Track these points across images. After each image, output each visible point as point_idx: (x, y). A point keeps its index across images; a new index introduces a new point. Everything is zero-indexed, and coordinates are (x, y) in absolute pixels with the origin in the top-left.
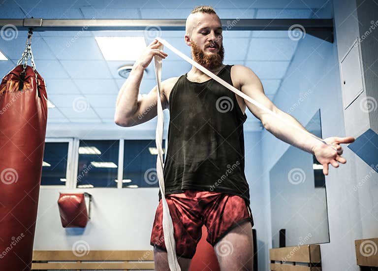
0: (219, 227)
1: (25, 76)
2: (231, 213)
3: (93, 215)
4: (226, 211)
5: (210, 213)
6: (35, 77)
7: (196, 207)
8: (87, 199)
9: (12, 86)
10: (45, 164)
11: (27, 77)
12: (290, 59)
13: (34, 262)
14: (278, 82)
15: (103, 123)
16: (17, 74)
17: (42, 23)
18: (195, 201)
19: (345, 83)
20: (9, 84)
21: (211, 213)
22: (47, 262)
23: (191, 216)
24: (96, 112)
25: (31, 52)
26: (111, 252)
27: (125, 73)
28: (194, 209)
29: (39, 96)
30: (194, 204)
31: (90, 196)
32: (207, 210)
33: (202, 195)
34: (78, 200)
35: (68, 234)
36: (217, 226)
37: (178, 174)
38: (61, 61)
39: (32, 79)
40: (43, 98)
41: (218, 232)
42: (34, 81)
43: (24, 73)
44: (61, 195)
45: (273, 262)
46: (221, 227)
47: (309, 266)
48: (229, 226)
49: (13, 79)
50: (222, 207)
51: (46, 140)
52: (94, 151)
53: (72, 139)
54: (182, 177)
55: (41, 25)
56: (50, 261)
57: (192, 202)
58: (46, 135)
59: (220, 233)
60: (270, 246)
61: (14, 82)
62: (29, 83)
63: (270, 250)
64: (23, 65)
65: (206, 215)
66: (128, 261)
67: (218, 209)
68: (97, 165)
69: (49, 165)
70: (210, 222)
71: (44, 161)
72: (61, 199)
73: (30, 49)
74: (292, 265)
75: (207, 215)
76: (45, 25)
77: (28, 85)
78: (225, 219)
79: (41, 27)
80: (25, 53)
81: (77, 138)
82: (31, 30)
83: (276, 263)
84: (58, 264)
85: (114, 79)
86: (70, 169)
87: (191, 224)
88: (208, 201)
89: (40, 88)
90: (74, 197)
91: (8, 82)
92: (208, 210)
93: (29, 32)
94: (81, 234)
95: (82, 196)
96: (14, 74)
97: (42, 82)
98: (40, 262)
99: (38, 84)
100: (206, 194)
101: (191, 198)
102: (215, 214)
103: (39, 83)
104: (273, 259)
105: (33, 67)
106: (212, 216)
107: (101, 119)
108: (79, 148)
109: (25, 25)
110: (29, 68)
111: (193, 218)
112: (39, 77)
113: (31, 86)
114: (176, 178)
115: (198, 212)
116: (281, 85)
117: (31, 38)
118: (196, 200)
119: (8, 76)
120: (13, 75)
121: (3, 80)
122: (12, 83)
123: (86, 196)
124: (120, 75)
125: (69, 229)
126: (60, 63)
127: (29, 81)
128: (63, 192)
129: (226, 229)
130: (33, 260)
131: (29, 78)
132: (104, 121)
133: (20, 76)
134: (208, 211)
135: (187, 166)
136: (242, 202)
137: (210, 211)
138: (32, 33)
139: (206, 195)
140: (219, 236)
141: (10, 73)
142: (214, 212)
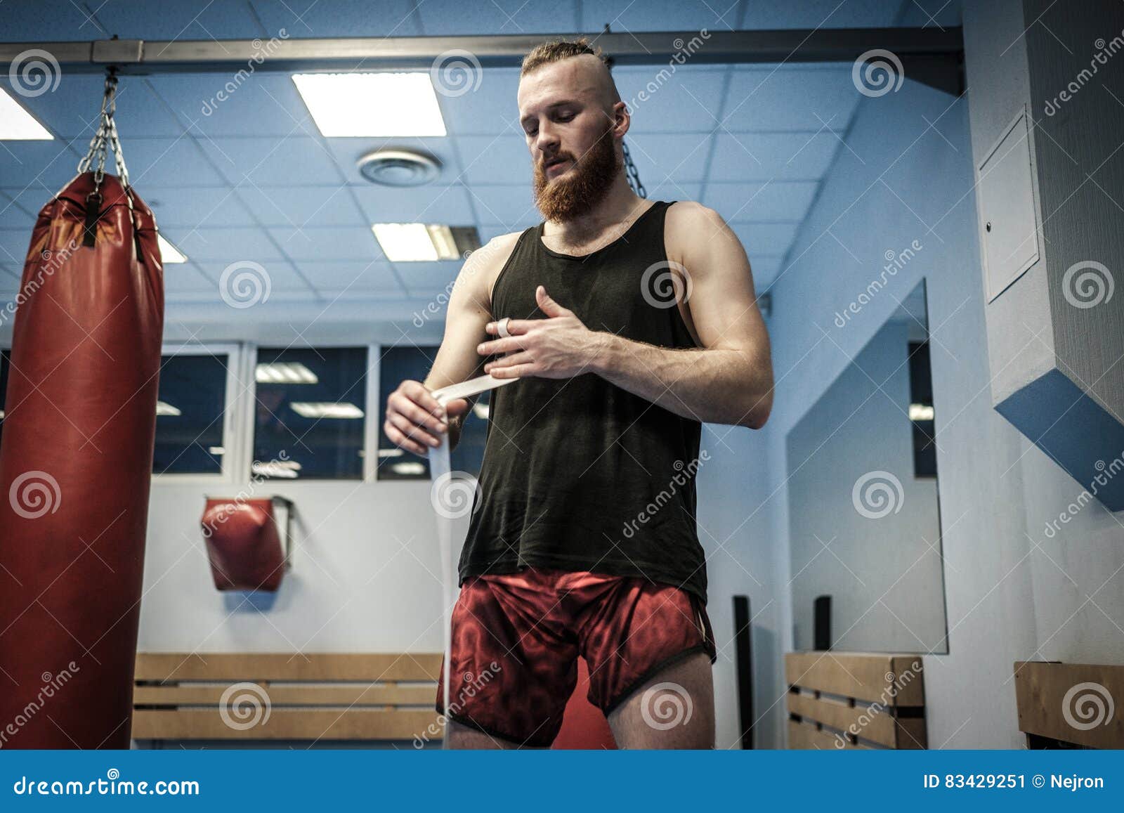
0: (618, 668)
1: (101, 205)
2: (649, 633)
3: (299, 558)
4: (636, 627)
5: (593, 629)
6: (127, 205)
7: (556, 612)
8: (280, 514)
9: (64, 236)
10: (163, 409)
11: (104, 207)
12: (843, 125)
13: (141, 683)
14: (810, 189)
15: (321, 302)
16: (78, 198)
17: (143, 51)
18: (551, 597)
19: (988, 228)
20: (58, 228)
21: (598, 629)
22: (175, 684)
23: (544, 636)
24: (300, 274)
25: (115, 134)
26: (349, 657)
27: (377, 171)
28: (551, 618)
29: (141, 259)
30: (549, 606)
31: (289, 504)
32: (586, 620)
33: (569, 581)
34: (256, 517)
35: (229, 607)
36: (613, 665)
37: (509, 520)
38: (199, 140)
39: (119, 215)
40: (148, 263)
41: (615, 683)
42: (125, 218)
43: (97, 197)
44: (211, 504)
45: (795, 690)
46: (624, 671)
47: (893, 715)
48: (645, 666)
49: (67, 215)
50: (625, 613)
51: (166, 350)
52: (300, 374)
53: (237, 346)
54: (520, 529)
55: (139, 59)
56: (183, 681)
57: (543, 598)
58: (166, 336)
59: (620, 686)
60: (788, 646)
61: (71, 223)
62: (111, 224)
63: (788, 656)
64: (93, 173)
65: (582, 631)
66: (396, 682)
67: (615, 619)
68: (307, 410)
69: (173, 411)
70: (596, 653)
71: (159, 400)
72: (211, 514)
73: (111, 128)
74: (844, 705)
75: (586, 634)
76: (151, 57)
77: (109, 229)
78: (634, 647)
79: (142, 63)
80: (98, 138)
81: (250, 343)
82: (113, 71)
83: (803, 694)
84: (205, 689)
85: (349, 185)
86: (232, 428)
87: (543, 657)
88: (586, 597)
89: (142, 235)
90: (246, 508)
91: (55, 223)
92: (589, 620)
93: (109, 79)
94: (266, 607)
95: (267, 506)
96: (69, 200)
97: (148, 220)
98: (157, 684)
99: (135, 225)
100: (580, 578)
101: (540, 589)
102: (607, 633)
103: (140, 224)
104: (795, 683)
105: (120, 178)
106: (599, 639)
107: (315, 290)
108: (256, 367)
109: (96, 59)
110: (111, 181)
111: (549, 639)
112: (139, 206)
113: (117, 232)
114: (501, 532)
115: (562, 625)
116: (817, 196)
117: (112, 94)
118: (554, 594)
119: (54, 203)
120: (66, 203)
121: (41, 215)
122: (63, 225)
123: (277, 505)
124: (363, 173)
125: (233, 594)
126: (198, 145)
127: (113, 220)
128: (216, 495)
129: (634, 675)
130: (137, 677)
131: (111, 209)
132: (324, 295)
133: (86, 204)
134: (588, 623)
135: (534, 499)
136: (682, 602)
137: (593, 623)
138: (116, 81)
139: (581, 580)
140: (617, 693)
141: (60, 198)
142: (605, 628)
